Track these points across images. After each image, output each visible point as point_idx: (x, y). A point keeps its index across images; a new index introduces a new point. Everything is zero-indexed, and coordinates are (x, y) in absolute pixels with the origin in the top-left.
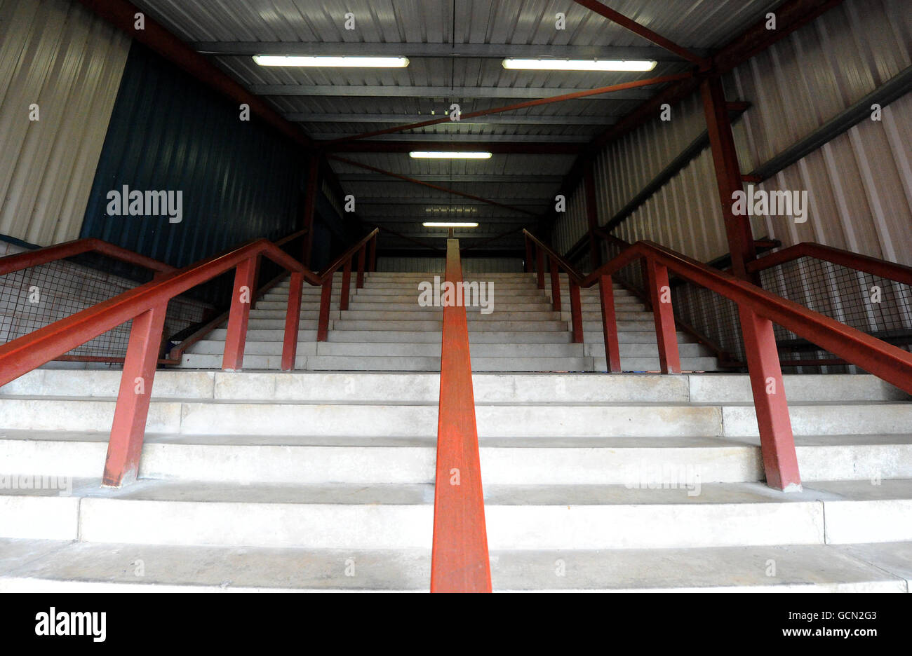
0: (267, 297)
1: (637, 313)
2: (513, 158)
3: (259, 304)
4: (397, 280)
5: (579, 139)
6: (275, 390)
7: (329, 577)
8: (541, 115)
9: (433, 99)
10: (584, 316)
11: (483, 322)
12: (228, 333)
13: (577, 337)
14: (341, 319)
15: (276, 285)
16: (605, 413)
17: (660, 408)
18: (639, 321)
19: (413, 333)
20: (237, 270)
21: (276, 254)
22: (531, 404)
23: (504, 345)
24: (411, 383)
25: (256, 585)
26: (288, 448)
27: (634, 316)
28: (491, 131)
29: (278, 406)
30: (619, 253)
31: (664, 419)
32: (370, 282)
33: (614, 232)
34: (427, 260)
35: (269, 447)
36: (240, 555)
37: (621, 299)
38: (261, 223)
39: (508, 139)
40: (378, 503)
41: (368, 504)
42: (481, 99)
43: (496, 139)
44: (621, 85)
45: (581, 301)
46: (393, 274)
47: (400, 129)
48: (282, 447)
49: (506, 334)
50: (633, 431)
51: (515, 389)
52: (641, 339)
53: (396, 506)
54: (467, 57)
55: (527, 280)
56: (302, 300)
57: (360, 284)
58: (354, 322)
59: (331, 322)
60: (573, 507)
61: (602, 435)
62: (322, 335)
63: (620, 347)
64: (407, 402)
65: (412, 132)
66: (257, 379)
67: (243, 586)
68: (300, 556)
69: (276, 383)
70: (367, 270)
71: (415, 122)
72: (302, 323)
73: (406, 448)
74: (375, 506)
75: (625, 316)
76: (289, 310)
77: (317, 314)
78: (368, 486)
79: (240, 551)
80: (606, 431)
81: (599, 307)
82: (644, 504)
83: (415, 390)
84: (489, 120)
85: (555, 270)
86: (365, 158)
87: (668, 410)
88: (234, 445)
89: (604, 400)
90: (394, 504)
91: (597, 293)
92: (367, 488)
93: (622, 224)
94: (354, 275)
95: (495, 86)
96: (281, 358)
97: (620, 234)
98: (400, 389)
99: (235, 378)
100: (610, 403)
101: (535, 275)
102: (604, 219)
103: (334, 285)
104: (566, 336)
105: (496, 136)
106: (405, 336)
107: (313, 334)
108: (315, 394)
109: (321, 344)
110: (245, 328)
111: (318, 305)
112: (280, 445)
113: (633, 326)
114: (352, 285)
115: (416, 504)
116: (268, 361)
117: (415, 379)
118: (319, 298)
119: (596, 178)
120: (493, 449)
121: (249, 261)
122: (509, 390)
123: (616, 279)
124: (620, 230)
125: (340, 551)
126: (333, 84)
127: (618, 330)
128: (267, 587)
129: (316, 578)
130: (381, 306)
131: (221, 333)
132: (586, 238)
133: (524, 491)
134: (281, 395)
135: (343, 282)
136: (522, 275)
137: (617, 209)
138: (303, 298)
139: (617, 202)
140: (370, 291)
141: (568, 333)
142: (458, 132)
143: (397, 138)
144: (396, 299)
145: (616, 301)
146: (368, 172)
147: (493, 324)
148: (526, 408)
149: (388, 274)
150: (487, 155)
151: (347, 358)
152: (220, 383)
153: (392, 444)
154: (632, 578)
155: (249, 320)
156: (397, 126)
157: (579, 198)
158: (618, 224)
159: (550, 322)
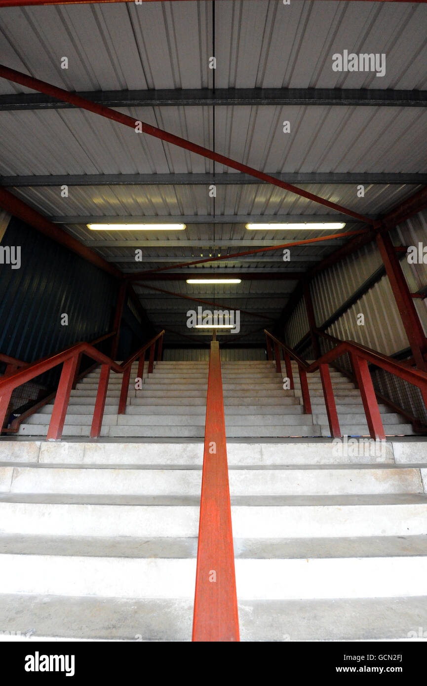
0: (85, 380)
1: (349, 390)
2: (255, 283)
3: (79, 386)
4: (177, 367)
5: (299, 270)
6: (84, 456)
7: (114, 627)
8: (273, 255)
9: (201, 248)
10: (311, 393)
11: (238, 399)
12: (54, 407)
13: (307, 409)
14: (136, 397)
15: (91, 372)
16: (331, 475)
17: (373, 471)
18: (352, 396)
19: (188, 407)
20: (64, 365)
21: (92, 352)
22: (275, 467)
23: (253, 417)
24: (185, 450)
25: (55, 634)
26: (89, 506)
27: (347, 393)
28: (240, 266)
29: (85, 470)
30: (333, 348)
31: (377, 479)
32: (159, 369)
33: (327, 331)
34: (199, 351)
35: (75, 505)
36: (45, 604)
37: (337, 380)
38: (85, 326)
39: (252, 270)
40: (156, 556)
41: (148, 557)
42: (233, 247)
43: (244, 271)
44: (323, 237)
45: (308, 381)
46: (174, 363)
47: (181, 266)
48: (85, 505)
49: (255, 407)
50: (354, 489)
51: (262, 455)
52: (354, 410)
53: (170, 559)
54: (223, 223)
55: (268, 366)
56: (109, 382)
57: (150, 371)
58: (145, 399)
59: (128, 399)
60: (311, 560)
61: (331, 493)
62: (122, 410)
63: (339, 417)
64: (181, 466)
65: (188, 267)
66: (70, 447)
67: (43, 635)
68: (92, 605)
69: (84, 450)
70: (156, 360)
71: (190, 261)
72: (108, 400)
73: (179, 507)
74: (153, 559)
75: (341, 393)
76: (99, 390)
77: (119, 393)
78: (149, 540)
79: (46, 600)
80: (333, 489)
81: (320, 386)
82: (368, 556)
83: (187, 456)
84: (238, 260)
85: (288, 359)
86: (157, 284)
87: (379, 472)
88: (49, 504)
89: (330, 463)
90: (168, 558)
91: (319, 375)
92: (148, 541)
93: (332, 326)
94: (146, 364)
95: (242, 239)
96: (90, 427)
97: (332, 333)
98: (176, 455)
99: (55, 446)
100: (335, 465)
101: (274, 362)
102: (320, 322)
103: (132, 371)
104: (299, 408)
105: (244, 269)
106: (181, 409)
107: (116, 408)
108: (113, 460)
109: (121, 416)
110: (67, 403)
111: (120, 386)
112: (83, 504)
113: (347, 400)
114: (145, 371)
115: (186, 558)
116: (82, 429)
117: (187, 447)
118: (121, 381)
119: (312, 296)
120: (247, 507)
121: (73, 359)
122: (258, 456)
123: (332, 366)
124: (331, 329)
125: (125, 600)
126: (137, 240)
127: (336, 403)
128: (63, 637)
129: (104, 628)
130: (165, 387)
131: (50, 408)
132: (308, 335)
133: (272, 545)
134: (88, 460)
135: (139, 369)
136: (265, 362)
137: (328, 315)
138: (110, 380)
139: (327, 310)
140: (157, 375)
141: (300, 406)
142: (218, 267)
143: (178, 271)
144: (176, 381)
145: (333, 381)
146: (157, 292)
147: (246, 400)
148: (271, 472)
149: (171, 362)
150: (238, 281)
151: (139, 428)
152: (44, 451)
153: (168, 503)
154: (364, 629)
155: (70, 398)
156: (178, 264)
157: (302, 308)
158: (330, 326)
159: (287, 398)
